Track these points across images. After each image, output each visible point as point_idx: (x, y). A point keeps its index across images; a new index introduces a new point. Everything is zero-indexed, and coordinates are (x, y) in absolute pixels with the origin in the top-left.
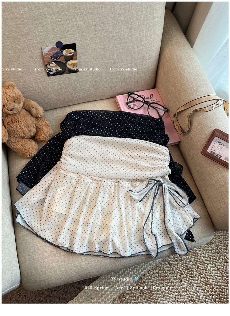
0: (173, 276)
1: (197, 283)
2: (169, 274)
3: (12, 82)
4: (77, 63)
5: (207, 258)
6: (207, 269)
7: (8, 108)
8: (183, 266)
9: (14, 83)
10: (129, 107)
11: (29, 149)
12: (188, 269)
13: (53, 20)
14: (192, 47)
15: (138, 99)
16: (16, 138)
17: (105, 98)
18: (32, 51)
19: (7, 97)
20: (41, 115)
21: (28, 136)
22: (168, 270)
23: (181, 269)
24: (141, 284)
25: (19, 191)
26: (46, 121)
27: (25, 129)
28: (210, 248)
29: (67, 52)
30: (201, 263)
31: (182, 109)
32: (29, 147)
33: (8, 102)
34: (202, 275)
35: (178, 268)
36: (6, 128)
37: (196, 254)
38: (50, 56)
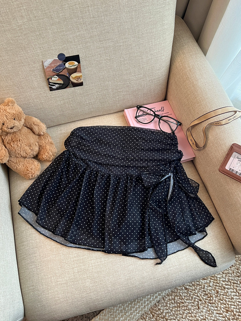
0: (191, 303)
1: (217, 310)
2: (185, 300)
3: (12, 98)
4: (81, 76)
5: (228, 282)
6: (228, 295)
7: (8, 126)
8: (201, 291)
9: (14, 100)
10: (139, 121)
11: (32, 169)
12: (207, 295)
13: (54, 31)
14: (205, 56)
15: (147, 112)
16: (17, 158)
17: (113, 112)
18: (32, 65)
19: (7, 115)
20: (43, 133)
21: (30, 156)
22: (184, 296)
23: (199, 295)
24: (156, 311)
25: (21, 215)
26: (49, 139)
27: (27, 148)
28: (230, 271)
29: (70, 64)
30: (220, 288)
31: (196, 122)
32: (31, 167)
33: (8, 119)
34: (222, 300)
35: (195, 293)
36: (6, 147)
37: (215, 278)
38: (52, 70)
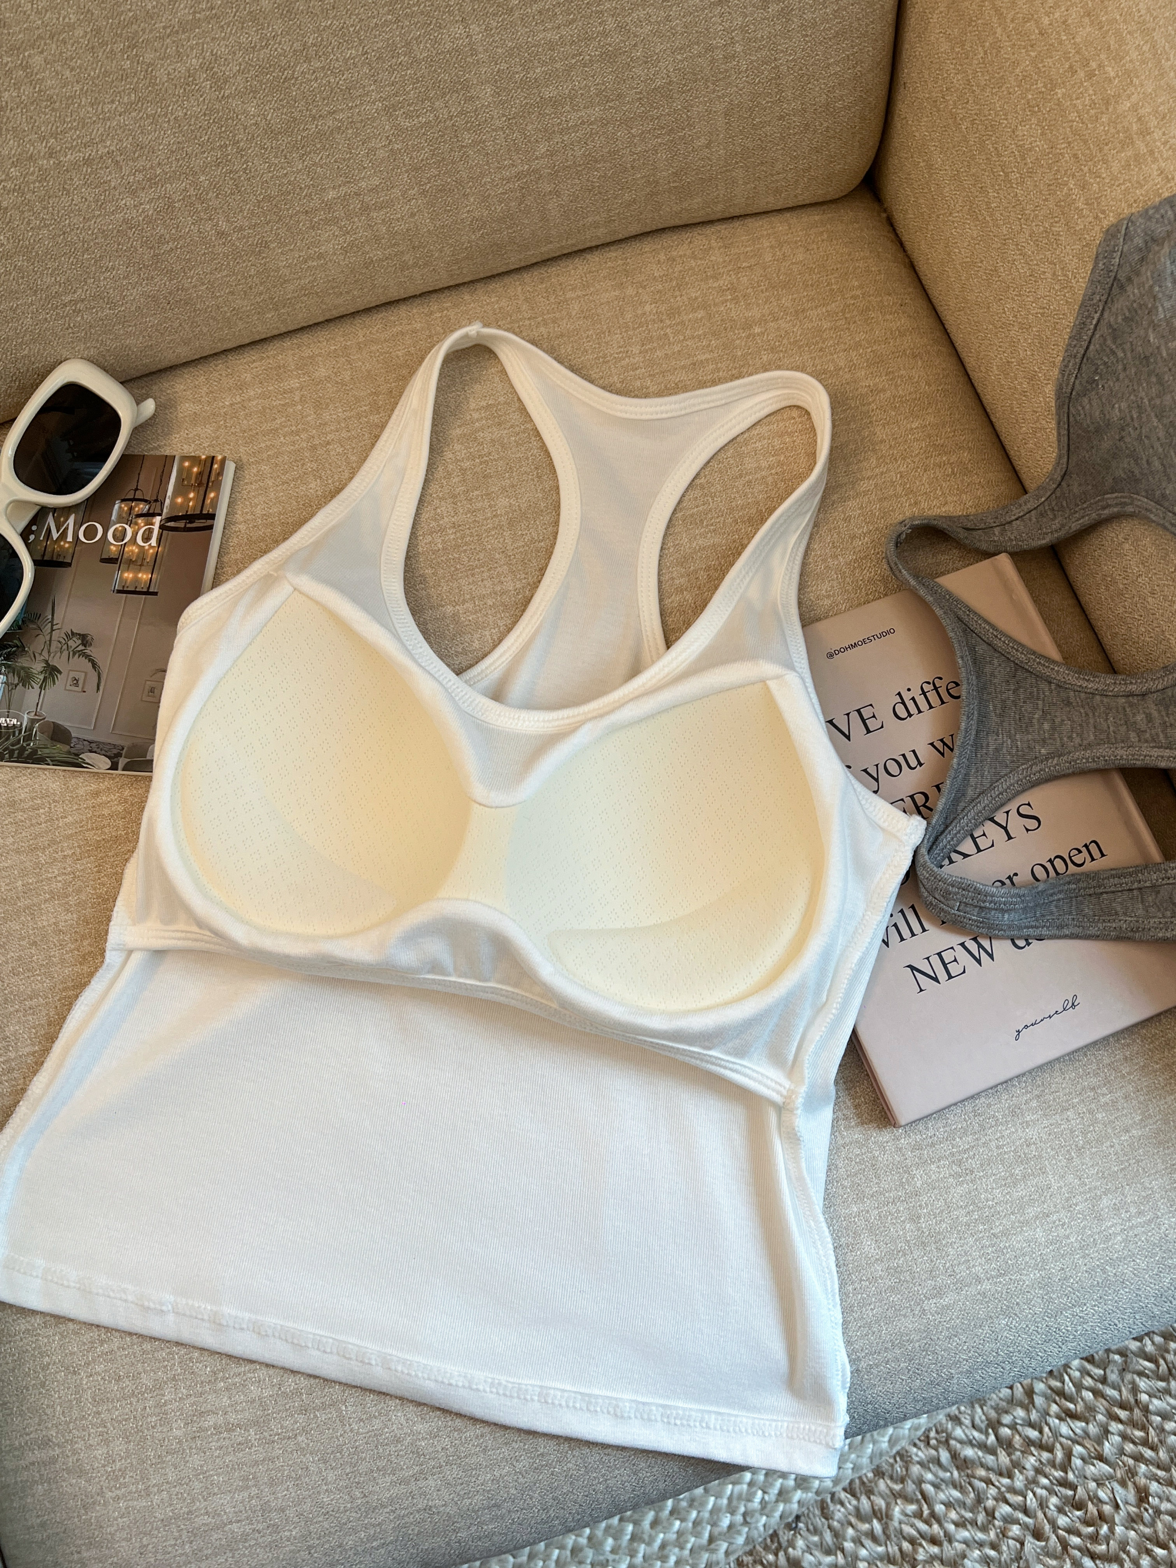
0: (981, 1545)
2: (951, 1527)
8: (1044, 1481)
12: (1079, 1506)
22: (948, 1505)
23: (1031, 1501)
30: (1161, 1473)
35: (1013, 1490)
37: (1137, 1412)
